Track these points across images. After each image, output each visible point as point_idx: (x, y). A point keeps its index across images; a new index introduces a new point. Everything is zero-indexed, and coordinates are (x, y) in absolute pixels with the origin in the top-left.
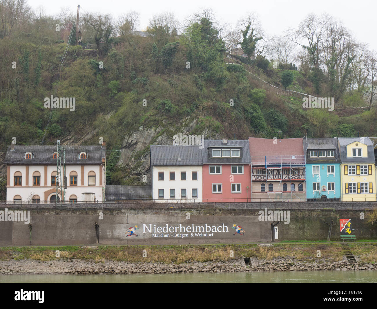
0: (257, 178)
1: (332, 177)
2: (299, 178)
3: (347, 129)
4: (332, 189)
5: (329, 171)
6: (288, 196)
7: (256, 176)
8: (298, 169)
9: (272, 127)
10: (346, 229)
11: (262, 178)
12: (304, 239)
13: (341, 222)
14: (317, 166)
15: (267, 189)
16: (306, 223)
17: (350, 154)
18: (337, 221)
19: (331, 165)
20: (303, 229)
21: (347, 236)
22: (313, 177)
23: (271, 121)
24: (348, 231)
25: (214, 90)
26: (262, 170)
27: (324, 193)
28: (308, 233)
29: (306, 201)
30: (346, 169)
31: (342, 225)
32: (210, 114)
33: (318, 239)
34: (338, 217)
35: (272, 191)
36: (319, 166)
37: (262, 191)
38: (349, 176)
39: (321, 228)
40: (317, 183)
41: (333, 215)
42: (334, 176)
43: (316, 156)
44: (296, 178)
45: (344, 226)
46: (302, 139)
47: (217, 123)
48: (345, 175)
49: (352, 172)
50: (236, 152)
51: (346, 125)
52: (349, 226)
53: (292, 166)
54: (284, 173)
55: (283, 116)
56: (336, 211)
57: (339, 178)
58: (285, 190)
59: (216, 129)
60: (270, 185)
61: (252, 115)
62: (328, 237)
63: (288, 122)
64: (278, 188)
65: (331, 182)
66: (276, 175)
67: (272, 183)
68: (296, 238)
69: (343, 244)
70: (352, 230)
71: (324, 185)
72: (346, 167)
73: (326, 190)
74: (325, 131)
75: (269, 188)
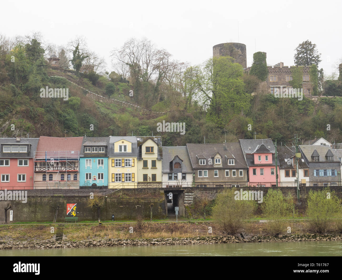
0: (40, 170)
1: (101, 169)
2: (75, 169)
3: (144, 130)
4: (102, 179)
5: (99, 163)
6: (65, 184)
7: (39, 168)
8: (73, 162)
9: (84, 128)
10: (72, 212)
11: (44, 170)
12: (34, 221)
13: (68, 206)
14: (89, 160)
15: (48, 178)
16: (38, 207)
17: (117, 150)
18: (65, 205)
19: (101, 159)
20: (35, 212)
21: (72, 218)
22: (86, 168)
23: (84, 123)
24: (74, 214)
25: (28, 97)
26: (45, 163)
27: (95, 182)
28: (39, 216)
29: (79, 188)
30: (113, 162)
31: (69, 209)
32: (23, 117)
33: (47, 221)
34: (65, 202)
35: (52, 180)
36: (91, 160)
37: (43, 180)
38: (116, 168)
39: (50, 212)
40: (89, 174)
41: (61, 200)
42: (103, 168)
43: (90, 151)
44: (72, 169)
45: (70, 209)
46: (83, 137)
47: (29, 124)
48: (112, 167)
49: (118, 164)
50: (24, 148)
51: (143, 127)
52: (75, 209)
53: (67, 159)
54: (63, 166)
55: (94, 120)
56: (64, 197)
57: (107, 169)
58: (62, 179)
59: (27, 130)
60: (50, 175)
61: (65, 118)
62: (54, 219)
63: (98, 124)
64: (56, 177)
65: (101, 173)
66: (56, 167)
67: (52, 174)
68: (28, 220)
69: (61, 225)
70: (76, 213)
71: (95, 175)
72: (113, 161)
73: (96, 180)
74: (128, 131)
75: (50, 178)
